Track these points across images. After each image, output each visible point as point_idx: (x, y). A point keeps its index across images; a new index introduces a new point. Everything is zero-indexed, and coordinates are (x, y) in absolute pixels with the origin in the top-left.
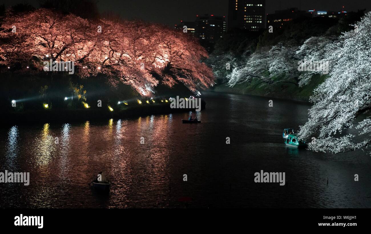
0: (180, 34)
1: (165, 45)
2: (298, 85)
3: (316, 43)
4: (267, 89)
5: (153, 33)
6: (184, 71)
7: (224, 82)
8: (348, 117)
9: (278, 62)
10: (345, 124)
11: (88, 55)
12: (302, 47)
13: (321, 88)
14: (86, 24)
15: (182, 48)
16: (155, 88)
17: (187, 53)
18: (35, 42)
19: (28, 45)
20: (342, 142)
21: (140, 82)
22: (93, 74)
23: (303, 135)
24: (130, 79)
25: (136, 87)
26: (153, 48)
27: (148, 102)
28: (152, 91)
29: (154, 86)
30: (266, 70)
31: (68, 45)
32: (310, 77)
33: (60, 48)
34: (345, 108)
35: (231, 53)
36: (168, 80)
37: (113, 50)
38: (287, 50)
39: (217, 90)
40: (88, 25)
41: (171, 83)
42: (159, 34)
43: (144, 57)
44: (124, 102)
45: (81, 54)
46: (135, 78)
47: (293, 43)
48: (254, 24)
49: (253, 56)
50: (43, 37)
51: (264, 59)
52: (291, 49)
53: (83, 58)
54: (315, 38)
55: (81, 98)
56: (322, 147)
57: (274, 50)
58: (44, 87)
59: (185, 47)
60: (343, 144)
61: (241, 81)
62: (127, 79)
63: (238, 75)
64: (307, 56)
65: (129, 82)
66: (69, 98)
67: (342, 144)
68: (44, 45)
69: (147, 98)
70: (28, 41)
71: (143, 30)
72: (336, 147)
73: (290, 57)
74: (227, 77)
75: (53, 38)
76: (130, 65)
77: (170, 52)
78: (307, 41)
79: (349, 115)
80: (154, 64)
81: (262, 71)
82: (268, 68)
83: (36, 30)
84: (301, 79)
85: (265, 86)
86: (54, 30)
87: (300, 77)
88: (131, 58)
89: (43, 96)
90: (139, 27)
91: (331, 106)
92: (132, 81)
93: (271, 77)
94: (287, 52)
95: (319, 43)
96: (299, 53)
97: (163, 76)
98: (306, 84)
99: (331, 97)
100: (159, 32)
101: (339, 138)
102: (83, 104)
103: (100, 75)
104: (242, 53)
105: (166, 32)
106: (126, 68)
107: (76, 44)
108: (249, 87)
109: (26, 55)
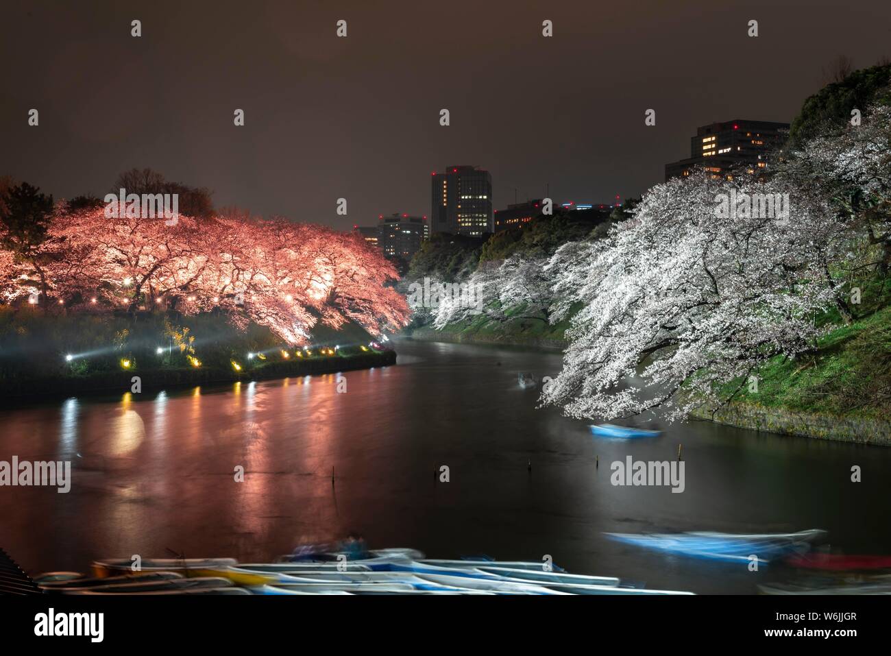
0: (351, 240)
1: (327, 260)
2: (547, 321)
3: (575, 252)
4: (497, 330)
5: (305, 240)
6: (358, 301)
7: (427, 321)
8: (629, 360)
9: (515, 285)
10: (623, 371)
11: (197, 277)
12: (553, 260)
13: (582, 317)
14: (192, 225)
15: (355, 264)
16: (311, 330)
17: (363, 272)
18: (106, 258)
19: (93, 264)
20: (619, 402)
21: (284, 320)
22: (206, 309)
23: (556, 393)
24: (267, 315)
25: (278, 328)
26: (305, 265)
27: (299, 354)
28: (305, 335)
29: (309, 327)
30: (495, 300)
31: (161, 262)
32: (566, 307)
33: (149, 266)
34: (623, 344)
35: (438, 274)
36: (332, 317)
37: (238, 268)
38: (528, 265)
39: (416, 335)
40: (194, 227)
41: (338, 322)
42: (316, 241)
43: (291, 279)
44: (258, 354)
45: (183, 277)
46: (277, 314)
47: (537, 254)
48: (474, 228)
49: (474, 276)
50: (119, 248)
51: (492, 282)
52: (535, 263)
53: (188, 283)
54: (574, 243)
55: (185, 350)
56: (587, 410)
57: (507, 266)
58: (121, 333)
59: (359, 263)
60: (621, 405)
61: (455, 320)
62: (263, 315)
63: (451, 309)
64: (561, 273)
65: (266, 321)
66: (165, 349)
67: (619, 404)
68: (121, 262)
69: (298, 347)
70: (94, 256)
71: (288, 234)
72: (611, 410)
73: (534, 275)
74: (431, 313)
75: (137, 250)
76: (267, 293)
77: (335, 270)
78: (561, 248)
79: (630, 354)
80: (309, 291)
81: (489, 302)
82: (499, 295)
83: (108, 238)
84: (553, 311)
85: (494, 325)
86: (138, 237)
87: (552, 308)
88: (269, 282)
89: (120, 347)
90: (280, 230)
91: (599, 342)
92: (271, 320)
93: (503, 310)
94: (529, 268)
95: (580, 252)
96: (549, 269)
97: (323, 309)
98: (561, 319)
99: (599, 328)
100: (315, 238)
101: (615, 395)
102: (189, 359)
103: (216, 309)
104: (455, 274)
105: (326, 238)
106: (260, 297)
107: (175, 259)
108: (469, 328)
109: (92, 279)
